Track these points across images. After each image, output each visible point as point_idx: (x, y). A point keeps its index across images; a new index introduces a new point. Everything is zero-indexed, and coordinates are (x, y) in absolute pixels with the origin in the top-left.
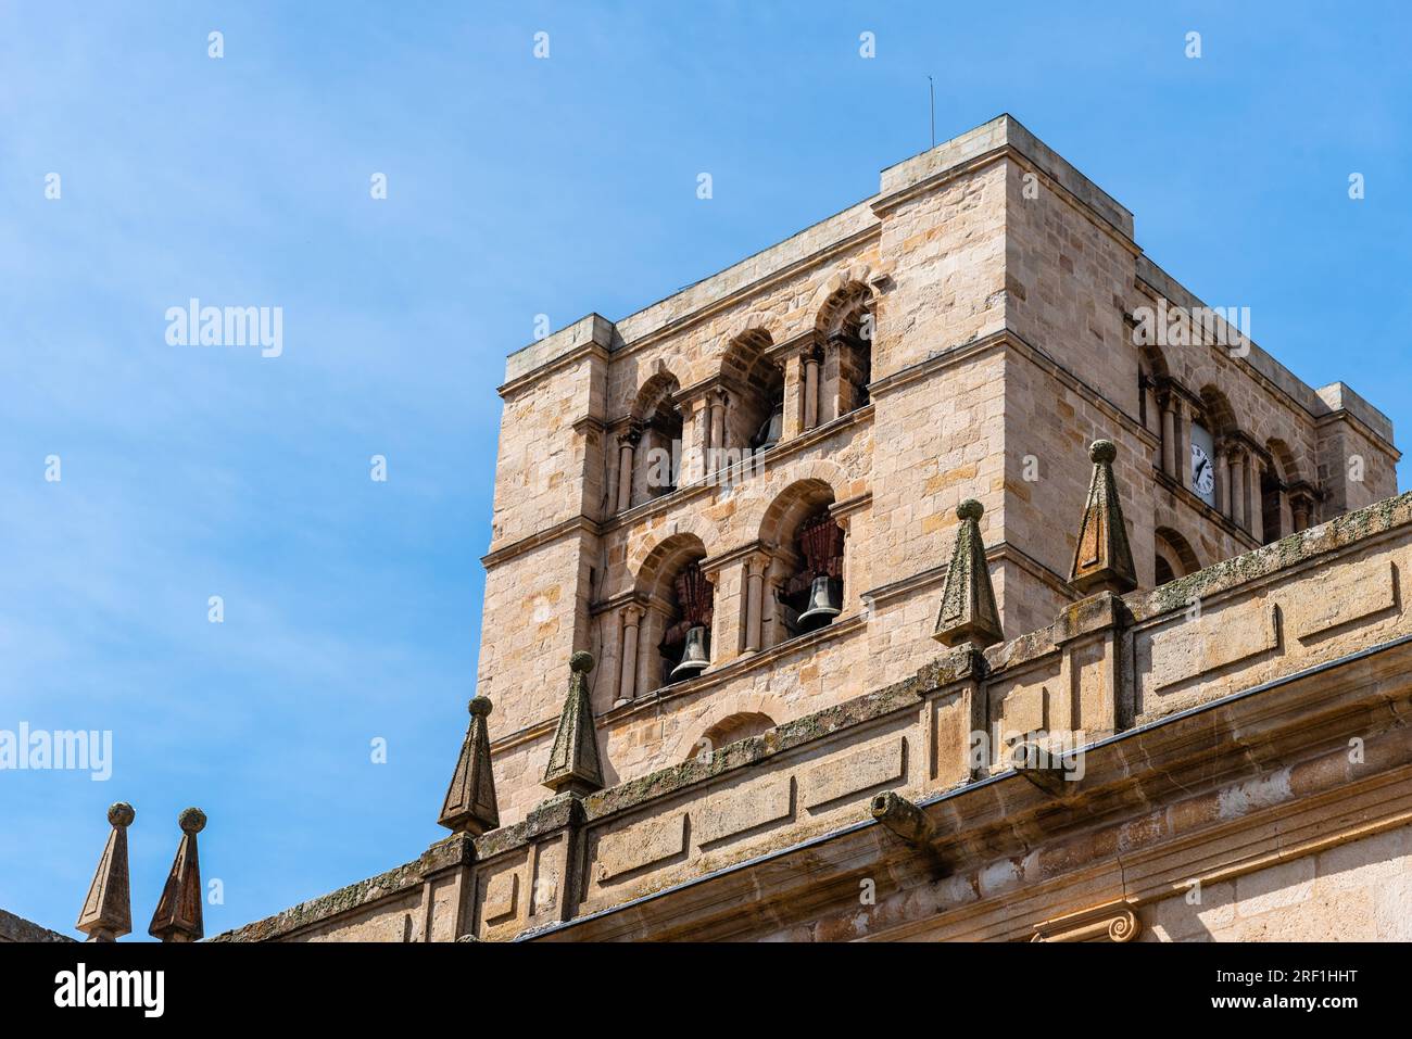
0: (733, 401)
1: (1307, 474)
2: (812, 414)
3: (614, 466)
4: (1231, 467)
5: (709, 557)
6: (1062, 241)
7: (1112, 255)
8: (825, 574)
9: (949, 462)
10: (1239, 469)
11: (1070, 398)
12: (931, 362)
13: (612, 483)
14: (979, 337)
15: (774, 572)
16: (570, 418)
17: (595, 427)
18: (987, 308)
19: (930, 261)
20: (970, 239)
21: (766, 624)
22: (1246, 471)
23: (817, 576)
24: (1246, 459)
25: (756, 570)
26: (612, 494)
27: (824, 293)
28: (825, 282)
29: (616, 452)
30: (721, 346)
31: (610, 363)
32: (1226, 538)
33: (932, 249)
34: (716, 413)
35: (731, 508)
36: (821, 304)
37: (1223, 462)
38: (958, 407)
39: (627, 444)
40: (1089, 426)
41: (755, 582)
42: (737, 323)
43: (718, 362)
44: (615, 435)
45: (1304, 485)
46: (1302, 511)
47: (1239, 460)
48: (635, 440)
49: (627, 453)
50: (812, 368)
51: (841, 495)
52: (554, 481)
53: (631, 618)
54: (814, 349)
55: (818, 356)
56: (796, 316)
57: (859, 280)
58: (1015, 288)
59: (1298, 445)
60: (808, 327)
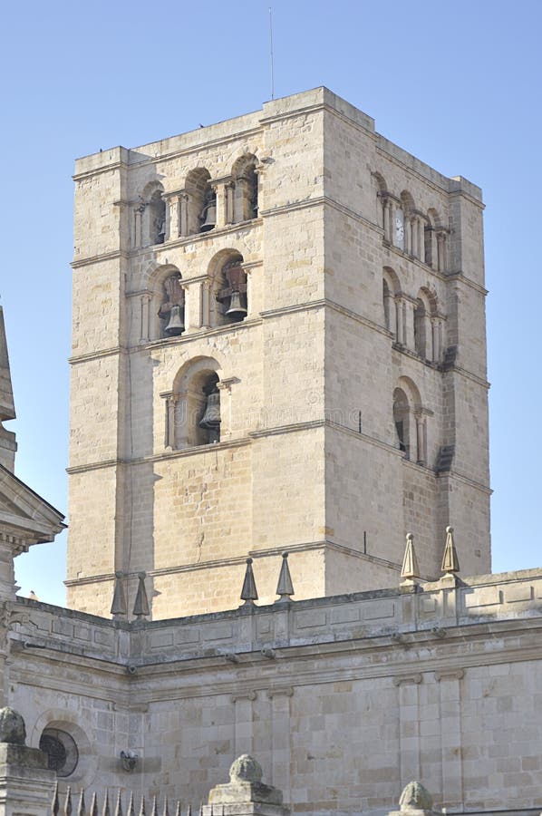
0: (190, 200)
1: (444, 223)
2: (231, 217)
3: (133, 224)
4: (411, 227)
5: (184, 278)
6: (346, 144)
7: (366, 144)
8: (238, 291)
9: (299, 256)
10: (415, 227)
11: (350, 221)
12: (289, 205)
13: (133, 232)
14: (311, 198)
15: (215, 288)
16: (111, 199)
17: (124, 204)
18: (316, 183)
19: (288, 154)
20: (307, 147)
21: (212, 313)
22: (418, 228)
23: (234, 292)
24: (418, 222)
25: (207, 287)
26: (133, 238)
27: (236, 156)
28: (236, 150)
29: (133, 216)
30: (185, 174)
31: (128, 171)
32: (410, 264)
33: (289, 148)
34: (183, 206)
35: (193, 256)
36: (234, 162)
37: (409, 223)
38: (302, 230)
39: (138, 213)
40: (357, 232)
41: (206, 293)
42: (192, 163)
43: (183, 181)
44: (133, 208)
45: (442, 228)
46: (441, 240)
47: (415, 223)
48: (142, 210)
49: (138, 217)
50: (230, 192)
51: (247, 259)
52: (105, 229)
53: (146, 301)
54: (231, 183)
55: (233, 186)
56: (221, 165)
57: (252, 153)
58: (327, 174)
59: (440, 209)
60: (228, 171)
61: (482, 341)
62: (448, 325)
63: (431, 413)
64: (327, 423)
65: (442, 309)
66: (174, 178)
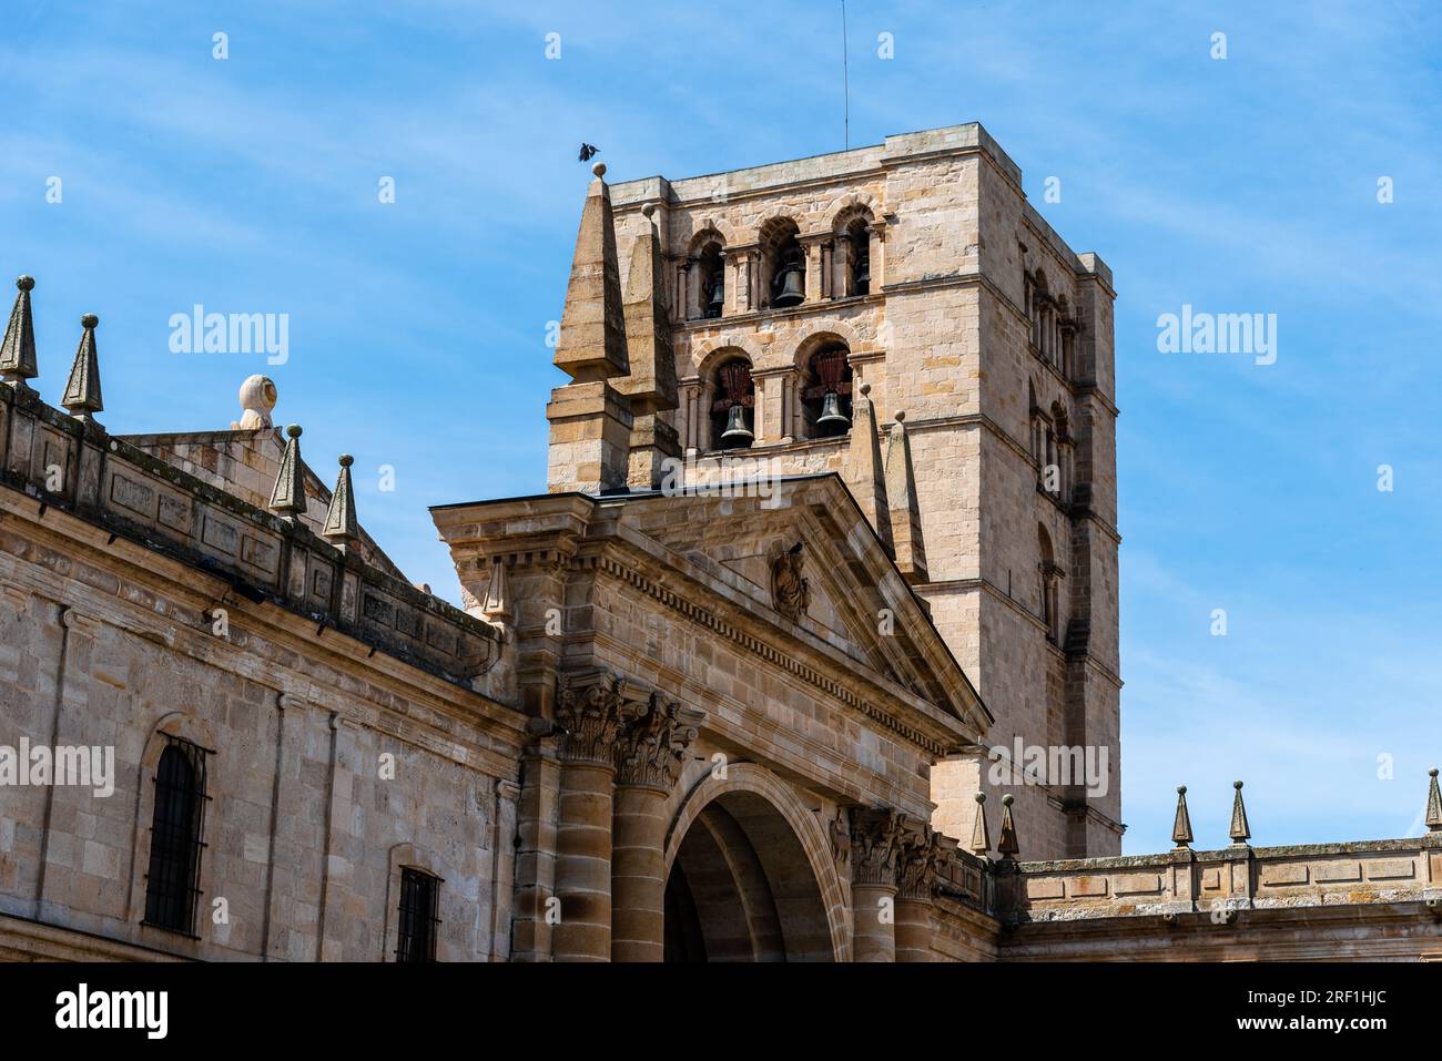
0: (763, 260)
1: (1073, 314)
2: (828, 288)
3: (675, 285)
4: (1042, 318)
5: (755, 369)
6: (997, 202)
7: (1015, 203)
8: (834, 392)
9: (941, 351)
10: (1047, 319)
11: (1002, 309)
12: (925, 282)
13: (675, 298)
14: (960, 273)
15: (800, 385)
18: (966, 254)
19: (924, 210)
20: (954, 203)
21: (797, 419)
22: (1051, 320)
23: (829, 392)
24: (1051, 313)
25: (790, 383)
26: (675, 305)
27: (838, 206)
28: (839, 198)
29: (676, 275)
30: (758, 222)
31: (669, 211)
32: (1044, 370)
33: (925, 202)
34: (754, 267)
35: (772, 338)
36: (835, 213)
38: (946, 315)
39: (682, 271)
40: (1008, 324)
41: (789, 390)
42: (773, 208)
43: (757, 233)
44: (675, 264)
45: (1071, 322)
46: (1069, 338)
47: (1047, 313)
48: (688, 269)
49: (682, 277)
50: (827, 254)
51: (856, 349)
53: (694, 394)
54: (829, 243)
55: (831, 247)
56: (817, 216)
57: (864, 202)
58: (981, 244)
59: (1069, 294)
60: (826, 226)
61: (1113, 477)
62: (1077, 454)
63: (1062, 574)
64: (983, 584)
65: (1071, 432)
66: (741, 228)
